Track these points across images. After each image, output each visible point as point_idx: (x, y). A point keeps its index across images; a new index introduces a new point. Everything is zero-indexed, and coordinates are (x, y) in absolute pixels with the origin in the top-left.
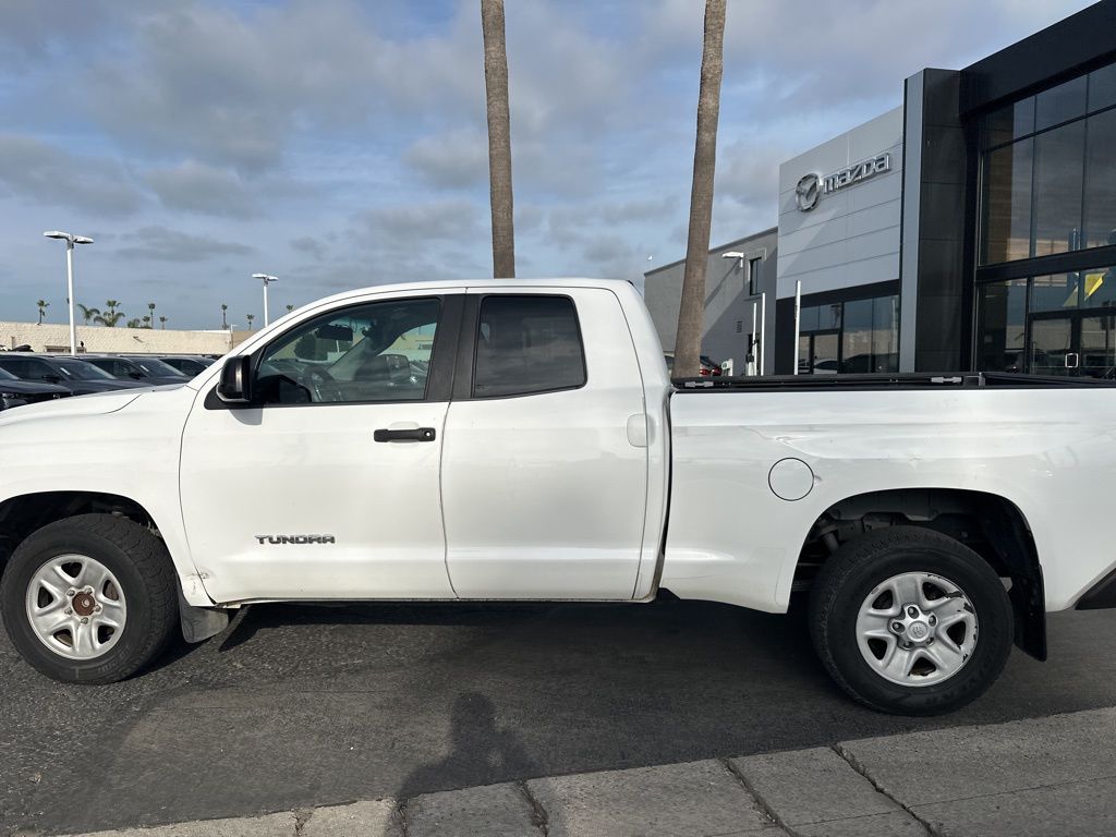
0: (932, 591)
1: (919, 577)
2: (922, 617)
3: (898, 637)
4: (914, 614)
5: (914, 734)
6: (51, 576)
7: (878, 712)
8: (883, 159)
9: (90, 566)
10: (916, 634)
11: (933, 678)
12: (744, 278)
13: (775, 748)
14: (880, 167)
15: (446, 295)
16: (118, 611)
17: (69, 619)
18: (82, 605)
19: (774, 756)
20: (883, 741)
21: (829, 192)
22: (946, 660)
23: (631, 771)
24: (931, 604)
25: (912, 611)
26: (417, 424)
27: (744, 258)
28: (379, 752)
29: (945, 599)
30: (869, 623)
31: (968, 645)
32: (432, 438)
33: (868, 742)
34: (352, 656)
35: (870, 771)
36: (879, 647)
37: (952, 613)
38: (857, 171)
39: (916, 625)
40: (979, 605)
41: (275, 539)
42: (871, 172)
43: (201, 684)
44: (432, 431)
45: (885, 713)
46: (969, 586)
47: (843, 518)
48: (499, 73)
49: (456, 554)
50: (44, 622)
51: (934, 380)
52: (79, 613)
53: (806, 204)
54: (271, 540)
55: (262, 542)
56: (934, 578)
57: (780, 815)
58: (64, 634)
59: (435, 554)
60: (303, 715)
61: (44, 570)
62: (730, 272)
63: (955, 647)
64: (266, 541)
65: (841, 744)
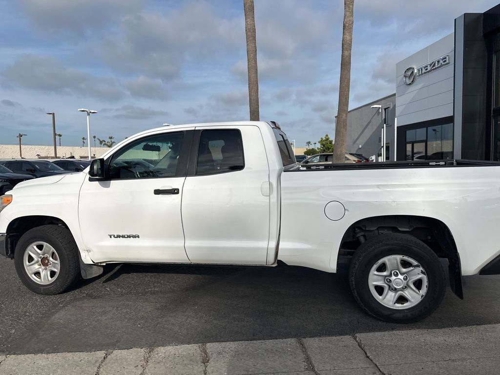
0: (405, 264)
1: (399, 257)
2: (400, 276)
3: (389, 286)
4: (397, 275)
5: (395, 332)
6: (33, 250)
7: (381, 320)
8: (445, 58)
9: (47, 246)
10: (397, 284)
11: (406, 306)
12: (382, 117)
13: (326, 335)
14: (444, 62)
15: (186, 131)
16: (57, 265)
17: (40, 268)
18: (44, 262)
19: (323, 339)
20: (378, 334)
21: (419, 75)
22: (413, 297)
23: (255, 342)
24: (404, 270)
25: (395, 273)
26: (172, 187)
27: (381, 108)
28: (150, 328)
29: (412, 268)
30: (375, 279)
31: (424, 291)
32: (178, 193)
33: (371, 334)
34: (155, 287)
35: (366, 348)
36: (380, 290)
37: (415, 275)
38: (433, 64)
39: (398, 280)
40: (428, 271)
41: (116, 236)
42: (440, 65)
43: (90, 296)
44: (178, 190)
45: (383, 321)
46: (423, 262)
47: (367, 229)
48: (252, 31)
49: (189, 243)
50: (31, 269)
51: (431, 164)
52: (44, 266)
53: (408, 82)
54: (114, 236)
56: (406, 258)
57: (316, 365)
58: (37, 274)
59: (180, 243)
60: (125, 311)
61: (30, 247)
62: (375, 115)
63: (417, 291)
64: (112, 236)
65: (356, 335)
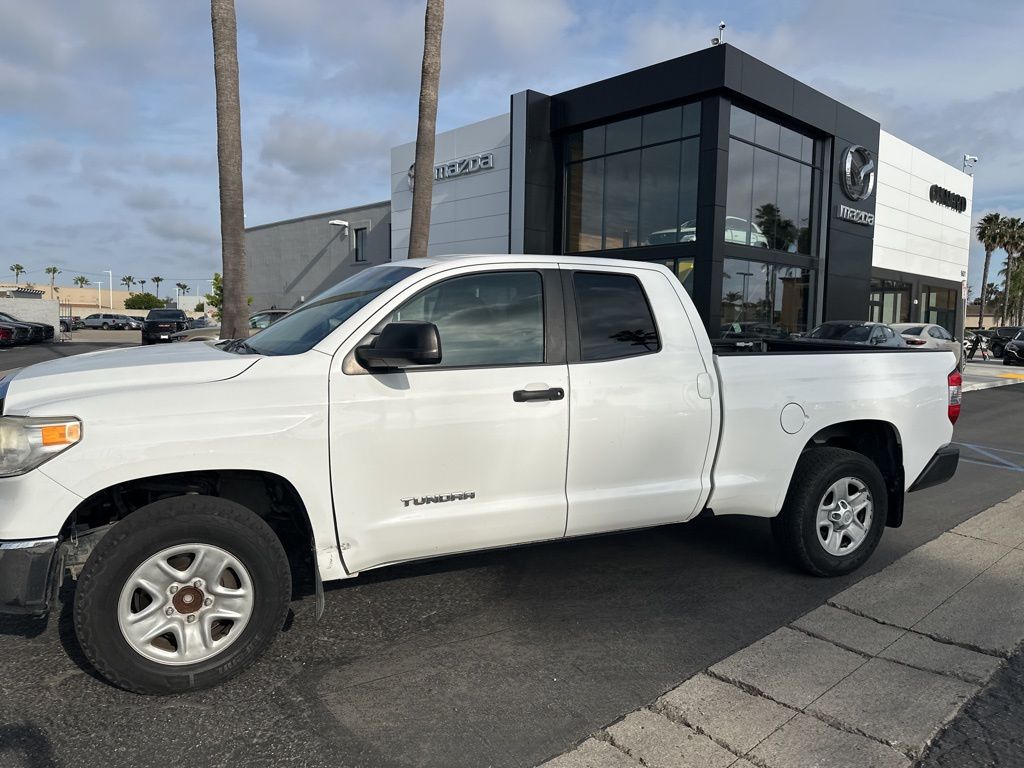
0: (853, 489)
1: (847, 481)
2: (849, 508)
3: (834, 524)
4: (844, 506)
6: (153, 572)
8: (488, 157)
9: (208, 555)
10: (846, 520)
11: (851, 548)
12: (350, 245)
13: (802, 611)
14: (484, 164)
16: (240, 600)
17: (171, 621)
19: (809, 616)
20: (846, 594)
21: (439, 179)
22: (857, 535)
23: (754, 646)
24: (852, 497)
25: (842, 504)
27: (349, 227)
28: (578, 677)
29: (858, 494)
30: (822, 516)
31: (868, 523)
32: (562, 396)
33: (840, 596)
34: (420, 609)
35: (865, 613)
36: (825, 532)
37: (860, 503)
38: (464, 164)
40: (874, 498)
41: (420, 501)
42: (477, 167)
44: (562, 391)
50: (139, 630)
54: (416, 502)
55: (407, 503)
56: (854, 480)
57: (862, 650)
61: (144, 567)
62: (334, 238)
63: (861, 525)
64: (411, 503)
65: (830, 601)
